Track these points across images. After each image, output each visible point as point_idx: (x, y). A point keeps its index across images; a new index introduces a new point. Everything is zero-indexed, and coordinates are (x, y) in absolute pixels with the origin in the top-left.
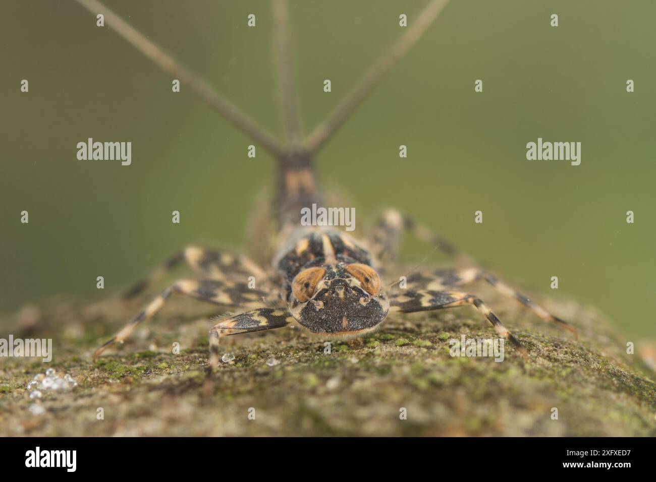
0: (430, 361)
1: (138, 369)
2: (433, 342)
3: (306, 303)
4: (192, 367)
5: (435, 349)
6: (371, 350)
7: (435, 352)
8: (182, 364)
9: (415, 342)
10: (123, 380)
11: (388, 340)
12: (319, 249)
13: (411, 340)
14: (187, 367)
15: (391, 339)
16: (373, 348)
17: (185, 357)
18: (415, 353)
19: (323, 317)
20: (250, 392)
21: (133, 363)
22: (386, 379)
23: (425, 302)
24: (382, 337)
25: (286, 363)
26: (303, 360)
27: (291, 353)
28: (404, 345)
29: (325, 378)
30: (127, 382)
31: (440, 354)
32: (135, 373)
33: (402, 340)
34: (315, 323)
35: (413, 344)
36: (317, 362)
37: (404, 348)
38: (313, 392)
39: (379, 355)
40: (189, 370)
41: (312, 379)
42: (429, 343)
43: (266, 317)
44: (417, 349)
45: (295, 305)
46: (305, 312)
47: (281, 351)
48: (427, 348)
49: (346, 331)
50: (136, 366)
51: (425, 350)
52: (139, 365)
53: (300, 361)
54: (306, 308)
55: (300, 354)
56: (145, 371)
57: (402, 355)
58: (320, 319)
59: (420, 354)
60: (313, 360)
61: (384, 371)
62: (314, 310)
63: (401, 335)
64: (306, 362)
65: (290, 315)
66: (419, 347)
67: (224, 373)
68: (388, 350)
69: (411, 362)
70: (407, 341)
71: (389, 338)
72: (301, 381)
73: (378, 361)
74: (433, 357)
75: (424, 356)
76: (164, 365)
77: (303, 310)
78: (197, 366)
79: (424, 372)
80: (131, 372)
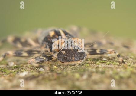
0: (119, 70)
1: (14, 71)
2: (120, 63)
3: (59, 52)
4: (34, 71)
5: (120, 66)
6: (97, 66)
7: (121, 67)
8: (30, 70)
9: (113, 63)
10: (9, 75)
11: (103, 63)
12: (59, 33)
13: (112, 63)
14: (32, 71)
15: (105, 62)
16: (98, 65)
17: (31, 68)
18: (113, 67)
19: (66, 57)
20: (55, 80)
21: (12, 70)
22: (103, 76)
23: (98, 52)
24: (101, 62)
25: (67, 70)
26: (74, 69)
27: (69, 67)
28: (109, 64)
29: (82, 75)
30: (10, 76)
31: (122, 67)
32: (13, 73)
33: (108, 63)
34: (63, 59)
35: (112, 64)
36: (78, 70)
37: (109, 65)
38: (78, 80)
39: (101, 68)
40: (32, 72)
41: (77, 75)
42: (118, 64)
43: (45, 57)
44: (114, 66)
45: (55, 52)
46: (59, 55)
47: (65, 66)
48: (118, 65)
49: (74, 61)
50: (13, 71)
51: (117, 66)
52: (15, 70)
53: (72, 69)
54: (59, 54)
55: (72, 67)
56: (17, 72)
57: (109, 68)
58: (65, 57)
59: (115, 67)
60: (77, 69)
61: (103, 73)
62: (62, 54)
63: (108, 61)
64: (75, 69)
65: (53, 56)
66: (115, 65)
67: (45, 73)
68: (104, 66)
69: (112, 70)
70: (110, 63)
71: (104, 62)
72: (73, 76)
73: (100, 70)
74: (120, 68)
75: (117, 68)
76: (23, 70)
77: (57, 54)
78: (36, 71)
79: (117, 74)
80: (12, 72)
